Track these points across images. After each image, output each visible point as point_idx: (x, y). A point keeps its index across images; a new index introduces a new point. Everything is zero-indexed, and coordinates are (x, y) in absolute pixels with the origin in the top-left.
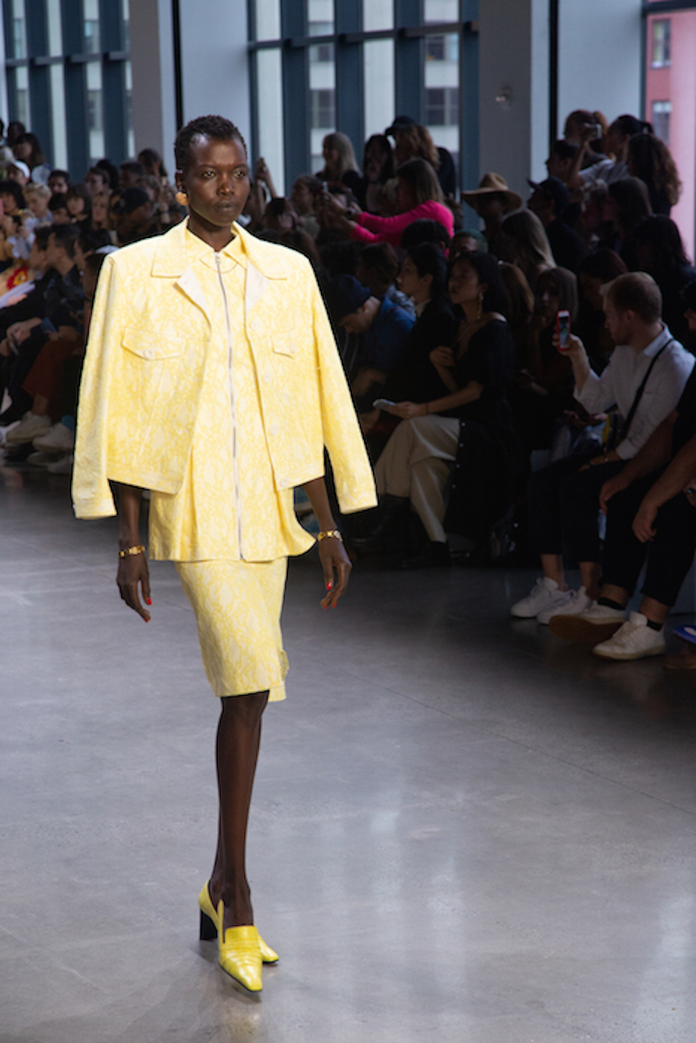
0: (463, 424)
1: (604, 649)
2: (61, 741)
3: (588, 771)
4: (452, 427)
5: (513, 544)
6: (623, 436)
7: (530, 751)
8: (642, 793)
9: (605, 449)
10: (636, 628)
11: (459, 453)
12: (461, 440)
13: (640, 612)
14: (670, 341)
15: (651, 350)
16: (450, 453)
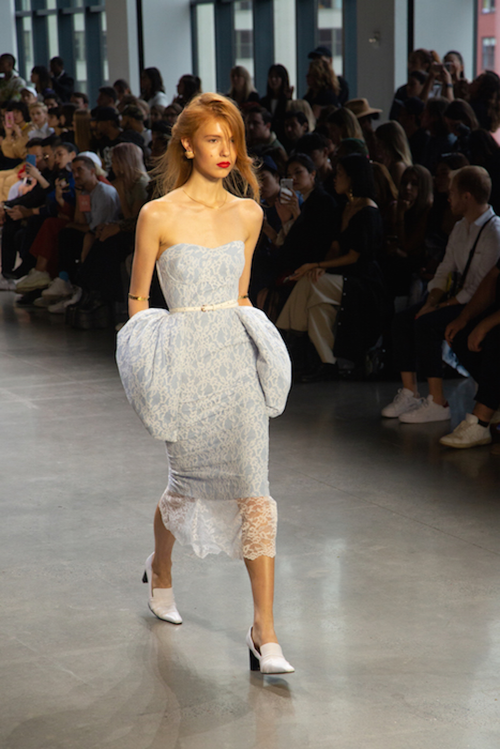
0: (346, 279)
1: (447, 441)
2: (60, 507)
3: (435, 528)
4: (338, 281)
5: (382, 365)
6: (461, 287)
7: (394, 514)
8: (474, 544)
9: (449, 296)
10: (470, 425)
11: (343, 300)
12: (344, 291)
13: (473, 414)
14: (493, 216)
15: (480, 222)
16: (335, 300)
